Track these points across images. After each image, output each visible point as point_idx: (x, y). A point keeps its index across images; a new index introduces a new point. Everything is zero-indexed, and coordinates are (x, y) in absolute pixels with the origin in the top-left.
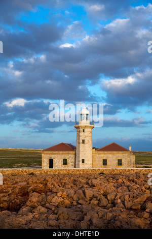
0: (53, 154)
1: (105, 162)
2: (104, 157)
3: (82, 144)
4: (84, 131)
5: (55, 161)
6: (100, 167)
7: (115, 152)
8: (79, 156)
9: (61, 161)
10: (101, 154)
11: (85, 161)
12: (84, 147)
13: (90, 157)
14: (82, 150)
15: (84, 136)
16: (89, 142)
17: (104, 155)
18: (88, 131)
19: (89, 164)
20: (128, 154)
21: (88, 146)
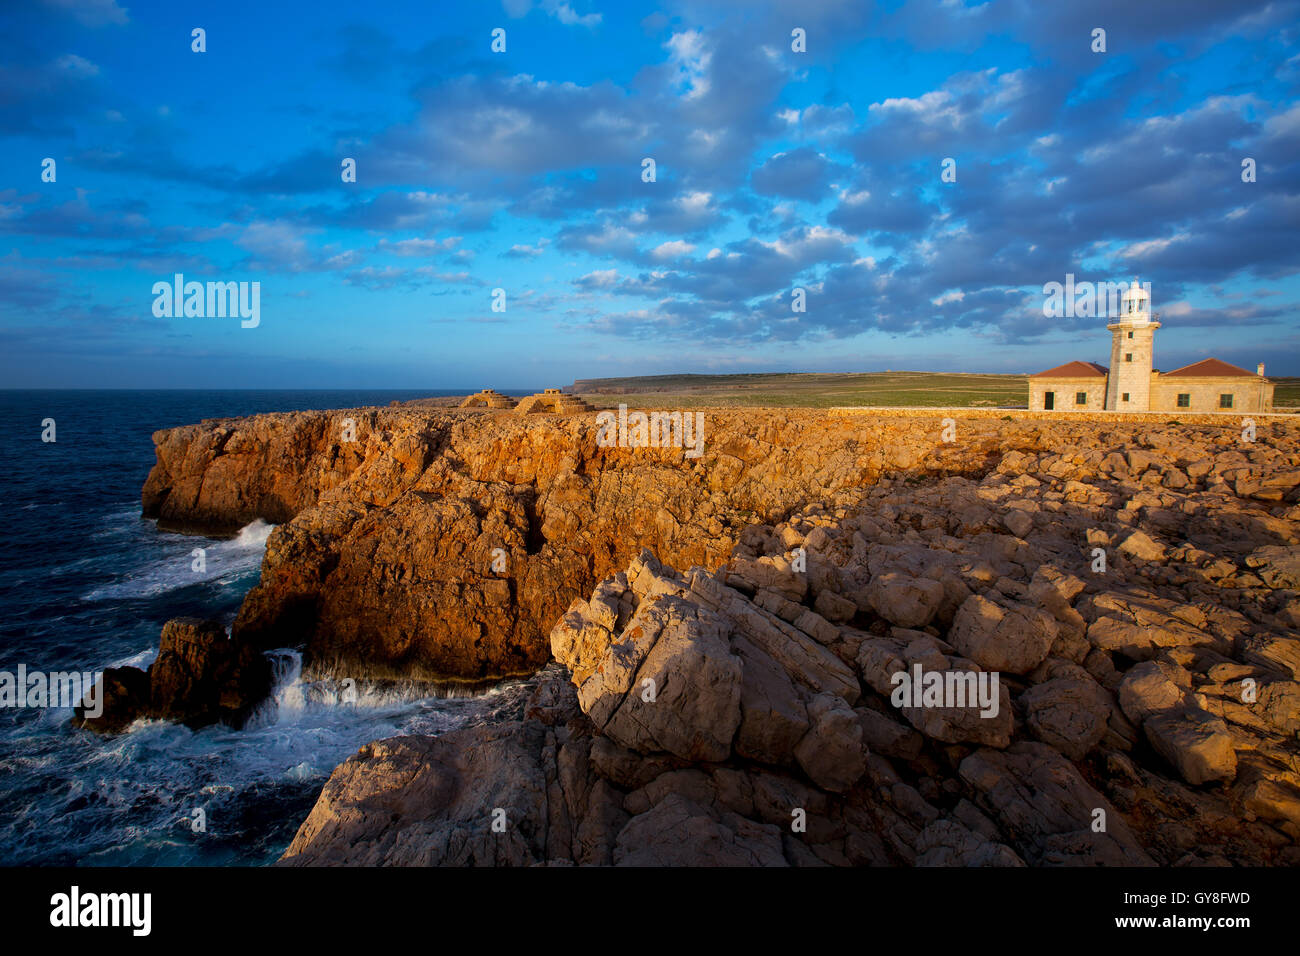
0: (1055, 383)
1: (1183, 400)
2: (1181, 388)
3: (1125, 363)
4: (1131, 335)
5: (1057, 396)
6: (1169, 409)
7: (1214, 379)
8: (1115, 389)
9: (1071, 396)
10: (1174, 383)
11: (1130, 398)
12: (1129, 369)
13: (1143, 389)
14: (1125, 375)
15: (1132, 346)
16: (1143, 358)
17: (1182, 385)
18: (1143, 335)
19: (1140, 402)
20: (1252, 382)
21: (1141, 366)
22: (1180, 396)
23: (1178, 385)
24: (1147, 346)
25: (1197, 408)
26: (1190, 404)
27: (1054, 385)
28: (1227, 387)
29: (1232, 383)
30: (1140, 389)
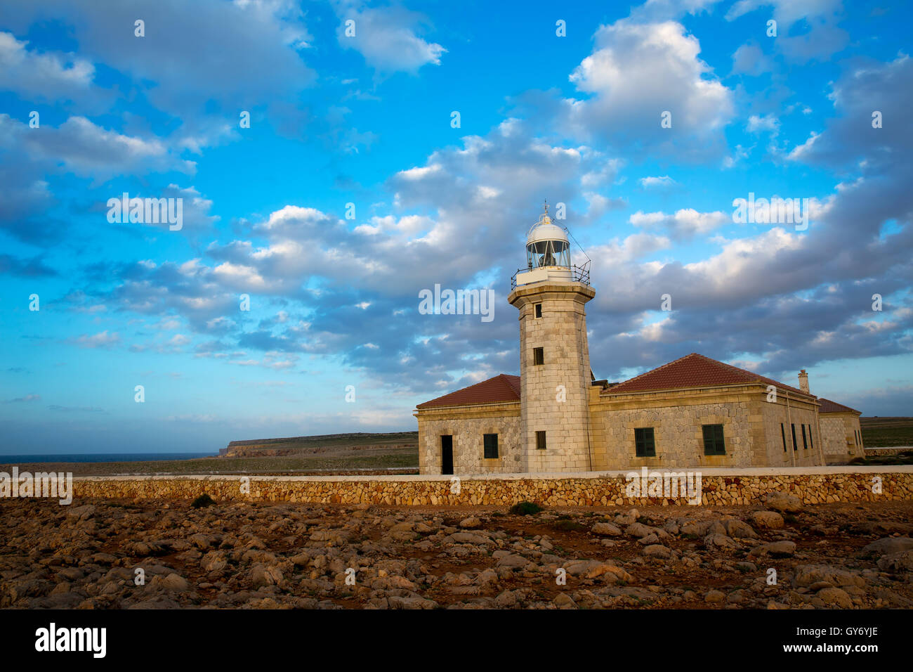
0: (452, 416)
1: (644, 442)
3: (535, 368)
4: (539, 311)
7: (687, 392)
8: (525, 423)
9: (477, 441)
10: (626, 406)
11: (547, 442)
12: (543, 380)
13: (572, 421)
14: (537, 392)
15: (542, 333)
16: (563, 356)
17: (639, 411)
18: (560, 308)
19: (569, 453)
20: (750, 395)
21: (562, 373)
22: (639, 432)
23: (632, 411)
24: (568, 332)
25: (669, 457)
26: (657, 450)
27: (452, 421)
28: (710, 409)
29: (718, 401)
30: (564, 421)
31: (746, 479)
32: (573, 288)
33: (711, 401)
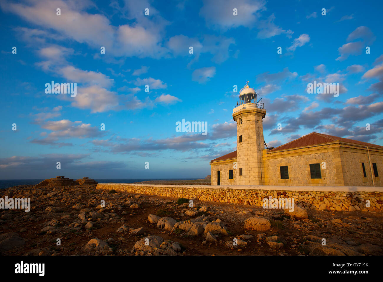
0: (220, 164)
1: (284, 172)
3: (239, 144)
4: (241, 121)
9: (227, 173)
10: (277, 157)
11: (243, 172)
12: (242, 148)
13: (253, 164)
14: (240, 153)
15: (242, 130)
16: (250, 138)
17: (282, 159)
18: (249, 119)
19: (252, 177)
20: (333, 148)
21: (249, 145)
22: (281, 168)
23: (279, 159)
24: (252, 128)
26: (290, 176)
27: (220, 166)
28: (313, 156)
29: (317, 152)
30: (249, 164)
31: (290, 193)
32: (253, 110)
33: (314, 153)
